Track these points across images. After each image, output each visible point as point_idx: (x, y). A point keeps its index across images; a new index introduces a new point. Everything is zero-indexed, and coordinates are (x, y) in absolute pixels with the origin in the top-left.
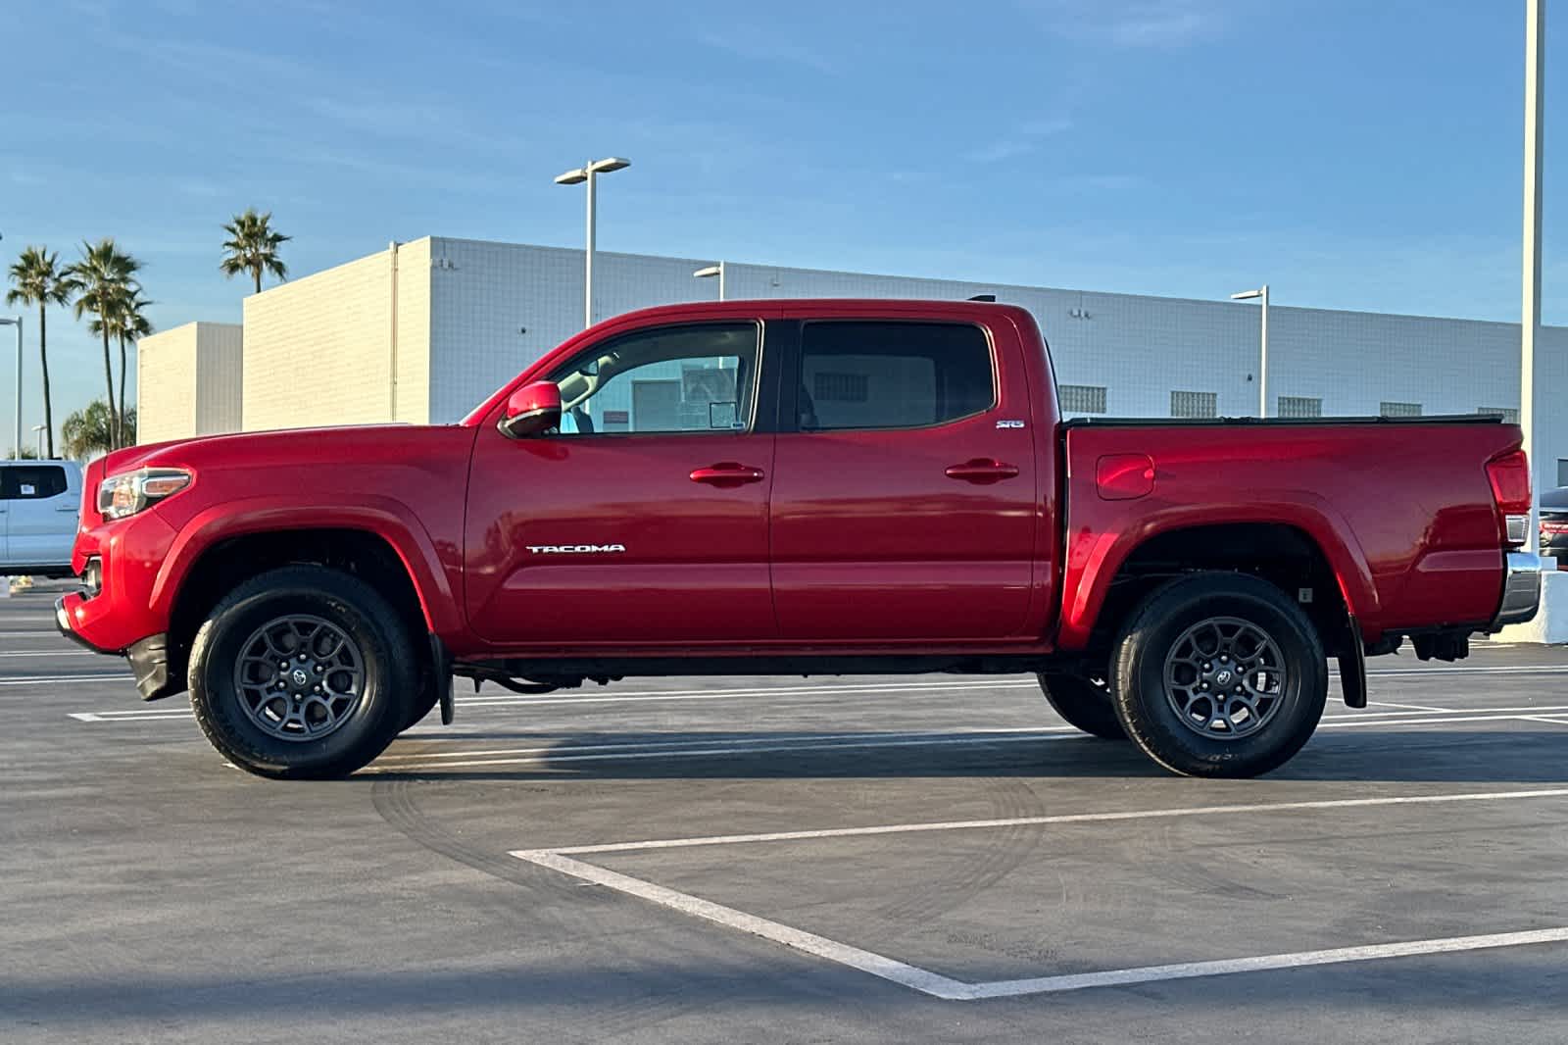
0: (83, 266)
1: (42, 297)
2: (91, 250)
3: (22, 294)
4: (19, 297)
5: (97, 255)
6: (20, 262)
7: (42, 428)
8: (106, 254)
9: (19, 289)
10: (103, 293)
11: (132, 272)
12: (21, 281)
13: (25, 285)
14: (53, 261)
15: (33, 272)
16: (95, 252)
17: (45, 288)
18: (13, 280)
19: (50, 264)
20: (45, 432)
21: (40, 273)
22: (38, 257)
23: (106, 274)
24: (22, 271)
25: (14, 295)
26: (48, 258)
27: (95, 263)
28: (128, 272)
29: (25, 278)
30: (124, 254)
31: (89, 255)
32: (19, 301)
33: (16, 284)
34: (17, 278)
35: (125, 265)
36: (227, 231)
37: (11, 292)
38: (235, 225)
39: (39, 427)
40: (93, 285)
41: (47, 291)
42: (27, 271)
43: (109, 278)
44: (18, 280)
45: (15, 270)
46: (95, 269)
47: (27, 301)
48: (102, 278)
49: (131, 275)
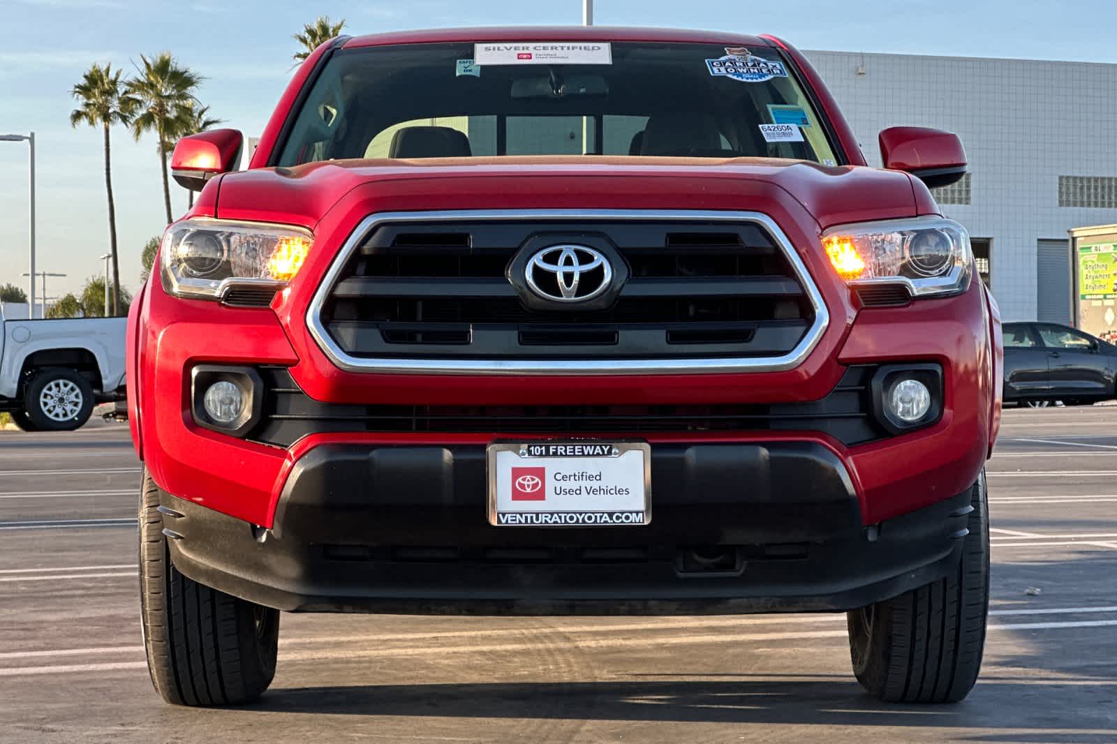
0: (139, 81)
1: (106, 117)
2: (148, 65)
3: (86, 114)
4: (84, 116)
5: (155, 70)
6: (83, 82)
7: (109, 257)
8: (162, 69)
9: (81, 109)
10: (160, 111)
11: (189, 88)
12: (85, 101)
13: (87, 105)
14: (116, 79)
15: (96, 92)
16: (152, 67)
17: (109, 108)
18: (77, 98)
19: (114, 82)
20: (111, 260)
21: (104, 93)
22: (101, 75)
23: (163, 90)
24: (84, 90)
25: (77, 116)
26: (112, 76)
27: (152, 79)
28: (185, 88)
29: (89, 98)
30: (181, 68)
31: (145, 71)
32: (84, 122)
33: (79, 103)
34: (81, 96)
35: (182, 81)
36: (298, 41)
37: (75, 113)
38: (307, 35)
39: (106, 255)
40: (150, 103)
41: (111, 111)
42: (90, 90)
43: (167, 94)
44: (82, 100)
45: (77, 90)
46: (152, 86)
47: (92, 122)
48: (159, 95)
49: (190, 90)
